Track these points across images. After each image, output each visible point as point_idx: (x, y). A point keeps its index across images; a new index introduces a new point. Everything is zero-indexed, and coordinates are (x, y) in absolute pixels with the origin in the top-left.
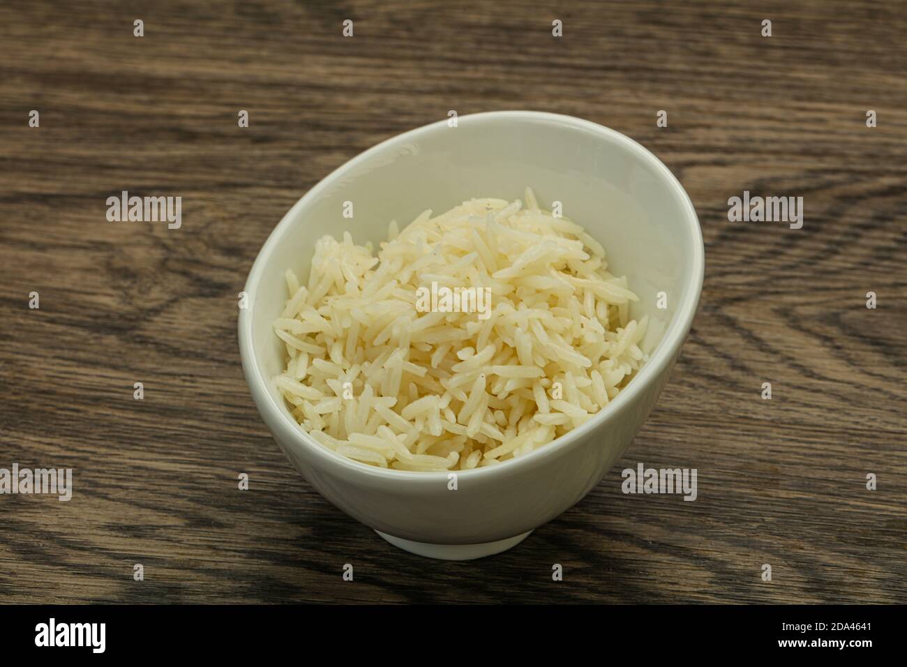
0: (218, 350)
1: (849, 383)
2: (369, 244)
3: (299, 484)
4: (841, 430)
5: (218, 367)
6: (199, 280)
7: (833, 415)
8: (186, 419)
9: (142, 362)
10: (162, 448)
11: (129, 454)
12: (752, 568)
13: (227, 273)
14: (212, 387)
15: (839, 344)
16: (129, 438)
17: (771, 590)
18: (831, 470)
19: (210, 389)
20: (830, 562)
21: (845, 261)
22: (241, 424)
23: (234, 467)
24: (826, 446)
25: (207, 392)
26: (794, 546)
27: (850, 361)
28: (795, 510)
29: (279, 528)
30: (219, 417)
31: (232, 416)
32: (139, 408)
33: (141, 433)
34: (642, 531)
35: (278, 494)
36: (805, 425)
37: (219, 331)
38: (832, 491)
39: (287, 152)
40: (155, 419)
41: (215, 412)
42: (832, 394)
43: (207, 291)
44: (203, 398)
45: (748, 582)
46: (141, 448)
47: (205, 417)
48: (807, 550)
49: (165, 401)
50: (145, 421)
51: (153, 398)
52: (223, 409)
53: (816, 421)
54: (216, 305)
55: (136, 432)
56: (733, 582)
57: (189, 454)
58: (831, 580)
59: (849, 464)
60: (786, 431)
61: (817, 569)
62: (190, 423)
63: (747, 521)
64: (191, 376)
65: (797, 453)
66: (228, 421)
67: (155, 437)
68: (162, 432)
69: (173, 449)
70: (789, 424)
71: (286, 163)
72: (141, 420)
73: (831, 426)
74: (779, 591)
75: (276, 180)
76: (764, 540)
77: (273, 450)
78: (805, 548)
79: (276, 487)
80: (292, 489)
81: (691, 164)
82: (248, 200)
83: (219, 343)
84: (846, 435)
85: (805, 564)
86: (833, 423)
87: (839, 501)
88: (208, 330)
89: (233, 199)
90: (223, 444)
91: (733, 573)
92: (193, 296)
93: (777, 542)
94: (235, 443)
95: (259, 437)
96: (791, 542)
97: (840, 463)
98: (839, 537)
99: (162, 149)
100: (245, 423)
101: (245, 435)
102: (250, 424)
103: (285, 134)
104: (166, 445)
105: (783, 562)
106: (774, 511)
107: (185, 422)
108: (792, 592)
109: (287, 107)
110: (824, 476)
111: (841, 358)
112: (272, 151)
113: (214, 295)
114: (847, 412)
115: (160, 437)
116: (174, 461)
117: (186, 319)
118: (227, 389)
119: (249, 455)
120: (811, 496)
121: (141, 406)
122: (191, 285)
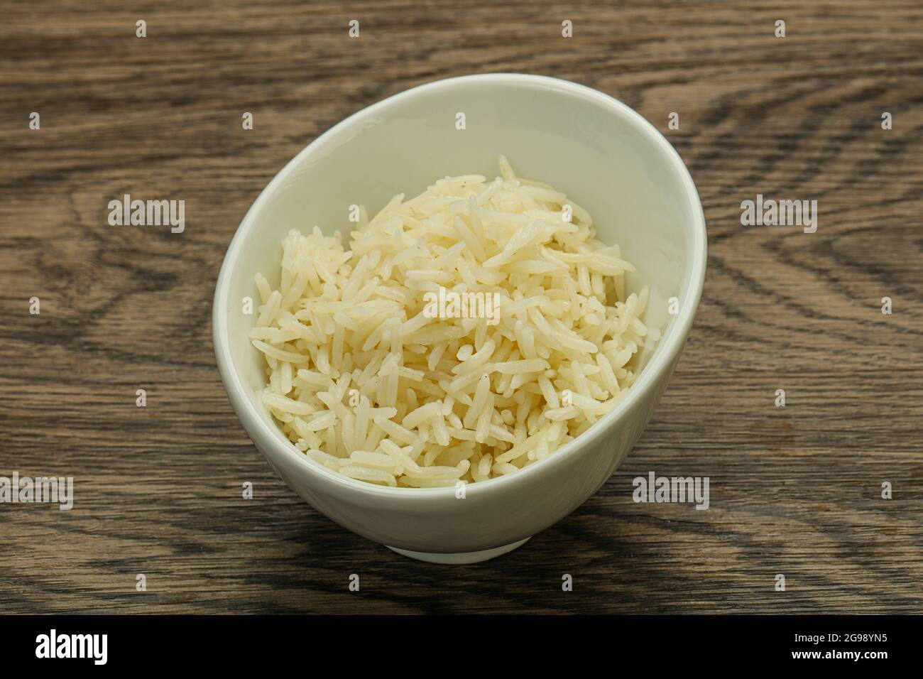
0: (175, 351)
1: (852, 319)
2: (338, 233)
3: (286, 495)
4: (850, 373)
5: (177, 371)
6: (141, 272)
7: (840, 357)
8: (154, 433)
9: (95, 372)
10: (133, 469)
11: (98, 479)
12: (779, 538)
13: (169, 261)
14: (175, 393)
15: (834, 276)
16: (95, 461)
17: (802, 560)
18: (847, 419)
19: (174, 397)
20: (859, 522)
21: (829, 181)
22: (213, 433)
23: (214, 483)
24: (837, 393)
25: (172, 400)
26: (819, 509)
27: (850, 295)
28: (814, 468)
29: (273, 546)
30: (189, 427)
31: (202, 425)
32: (100, 426)
33: (107, 454)
34: (659, 510)
35: (266, 508)
36: (812, 372)
37: (173, 328)
38: (850, 443)
39: (213, 113)
40: (119, 437)
41: (183, 422)
42: (835, 333)
43: (152, 284)
44: (168, 408)
45: (777, 554)
46: (110, 471)
47: (173, 430)
48: (833, 511)
49: (128, 415)
50: (109, 440)
51: (114, 413)
52: (191, 418)
53: (822, 366)
54: (164, 299)
55: (102, 454)
56: (762, 555)
57: (165, 473)
58: (864, 541)
59: (863, 411)
60: (793, 381)
61: (847, 531)
62: (158, 437)
63: (766, 486)
64: (151, 383)
65: (808, 404)
66: (200, 431)
67: (123, 457)
68: (130, 451)
69: (146, 469)
70: (795, 372)
71: (213, 127)
72: (105, 440)
73: (839, 370)
74: (811, 559)
75: (205, 147)
76: (787, 506)
77: (253, 459)
78: (831, 509)
79: (263, 501)
80: (280, 501)
81: (650, 85)
82: (178, 174)
83: (175, 342)
84: (856, 379)
85: (833, 527)
86: (841, 366)
87: (860, 453)
88: (160, 328)
89: (161, 175)
90: (197, 457)
91: (759, 545)
92: (137, 291)
93: (800, 506)
94: (212, 455)
95: (235, 446)
96: (816, 505)
97: (854, 410)
98: (864, 494)
99: (74, 123)
100: (218, 432)
101: (219, 446)
102: (224, 431)
103: (206, 92)
104: (137, 465)
105: (810, 528)
106: (793, 472)
107: (153, 437)
108: (825, 559)
109: (204, 60)
110: (840, 427)
111: (840, 291)
112: (196, 113)
113: (160, 288)
114: (854, 352)
115: (128, 457)
116: (149, 483)
117: (135, 318)
118: (192, 394)
119: (228, 468)
120: (830, 451)
121: (103, 423)
122: (133, 278)
